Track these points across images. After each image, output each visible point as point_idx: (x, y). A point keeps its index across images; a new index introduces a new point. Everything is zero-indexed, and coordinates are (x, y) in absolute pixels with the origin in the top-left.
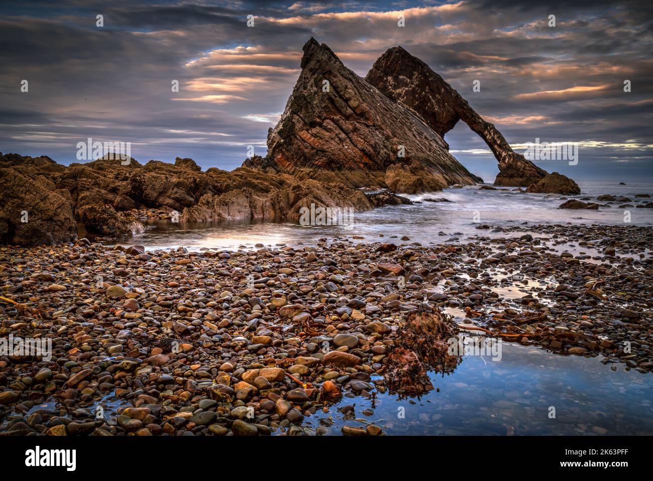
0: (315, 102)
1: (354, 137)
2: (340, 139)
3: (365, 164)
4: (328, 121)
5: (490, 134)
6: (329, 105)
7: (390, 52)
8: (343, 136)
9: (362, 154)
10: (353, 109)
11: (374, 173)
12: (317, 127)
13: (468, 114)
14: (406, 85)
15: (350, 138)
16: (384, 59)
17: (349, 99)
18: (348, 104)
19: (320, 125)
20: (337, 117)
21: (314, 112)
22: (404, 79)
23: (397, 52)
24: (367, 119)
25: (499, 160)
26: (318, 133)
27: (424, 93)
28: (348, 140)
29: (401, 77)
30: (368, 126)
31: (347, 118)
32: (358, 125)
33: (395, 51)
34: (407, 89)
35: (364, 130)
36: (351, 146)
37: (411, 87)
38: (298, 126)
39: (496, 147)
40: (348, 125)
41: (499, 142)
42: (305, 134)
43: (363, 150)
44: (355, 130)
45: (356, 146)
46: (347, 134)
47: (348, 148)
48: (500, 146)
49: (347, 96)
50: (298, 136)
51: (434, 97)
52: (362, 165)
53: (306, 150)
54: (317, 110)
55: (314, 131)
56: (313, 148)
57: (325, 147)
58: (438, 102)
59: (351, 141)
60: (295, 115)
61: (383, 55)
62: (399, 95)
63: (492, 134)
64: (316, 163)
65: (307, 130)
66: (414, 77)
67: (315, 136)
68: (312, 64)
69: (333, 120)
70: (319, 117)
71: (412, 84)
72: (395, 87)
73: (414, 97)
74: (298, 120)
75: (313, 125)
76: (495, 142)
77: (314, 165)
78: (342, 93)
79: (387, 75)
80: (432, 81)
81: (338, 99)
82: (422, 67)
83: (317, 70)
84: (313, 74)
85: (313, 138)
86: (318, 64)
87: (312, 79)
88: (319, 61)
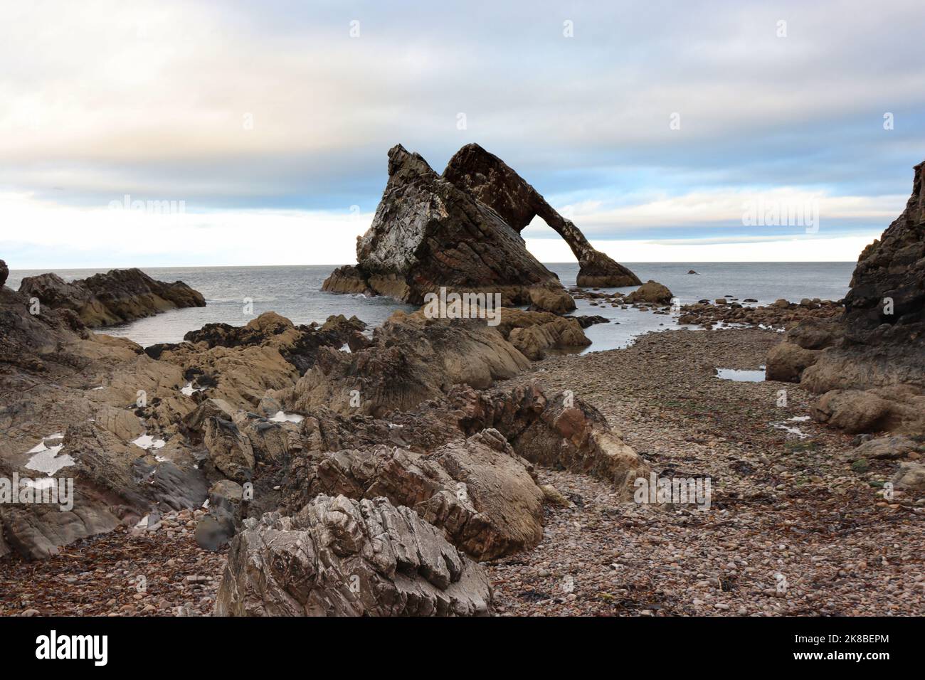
0: (449, 227)
1: (486, 257)
2: (474, 259)
3: (495, 280)
4: (463, 244)
5: (569, 230)
6: (464, 230)
7: (466, 150)
8: (477, 256)
9: (492, 272)
10: (483, 232)
11: (503, 288)
12: (453, 249)
13: (544, 210)
14: (483, 182)
15: (482, 258)
16: (459, 157)
17: (480, 224)
18: (478, 228)
19: (455, 247)
20: (470, 240)
21: (449, 236)
22: (481, 176)
23: (473, 150)
24: (493, 239)
25: (579, 257)
26: (454, 254)
27: (501, 190)
28: (480, 260)
29: (478, 174)
30: (494, 246)
31: (478, 240)
32: (488, 246)
33: (471, 148)
34: (484, 186)
35: (492, 249)
36: (483, 265)
37: (488, 184)
38: (434, 247)
39: (575, 243)
40: (479, 246)
41: (578, 239)
42: (440, 255)
43: (493, 268)
44: (486, 250)
45: (487, 265)
46: (479, 255)
47: (480, 266)
48: (580, 243)
49: (478, 221)
50: (434, 257)
51: (511, 194)
52: (493, 282)
53: (442, 270)
54: (452, 235)
55: (450, 252)
56: (449, 268)
57: (462, 267)
58: (515, 199)
59: (483, 260)
60: (430, 238)
61: (459, 152)
62: (477, 193)
63: (571, 230)
64: (455, 281)
65: (442, 251)
66: (490, 174)
67: (451, 257)
68: (404, 172)
69: (467, 243)
70: (453, 240)
71: (489, 181)
72: (473, 185)
73: (492, 195)
74: (433, 243)
75: (448, 247)
76: (574, 239)
77: (453, 283)
78: (474, 218)
79: (463, 173)
80: (508, 178)
81: (471, 224)
82: (498, 163)
83: (410, 179)
84: (406, 182)
85: (448, 259)
86: (412, 173)
87: (406, 187)
88: (413, 170)
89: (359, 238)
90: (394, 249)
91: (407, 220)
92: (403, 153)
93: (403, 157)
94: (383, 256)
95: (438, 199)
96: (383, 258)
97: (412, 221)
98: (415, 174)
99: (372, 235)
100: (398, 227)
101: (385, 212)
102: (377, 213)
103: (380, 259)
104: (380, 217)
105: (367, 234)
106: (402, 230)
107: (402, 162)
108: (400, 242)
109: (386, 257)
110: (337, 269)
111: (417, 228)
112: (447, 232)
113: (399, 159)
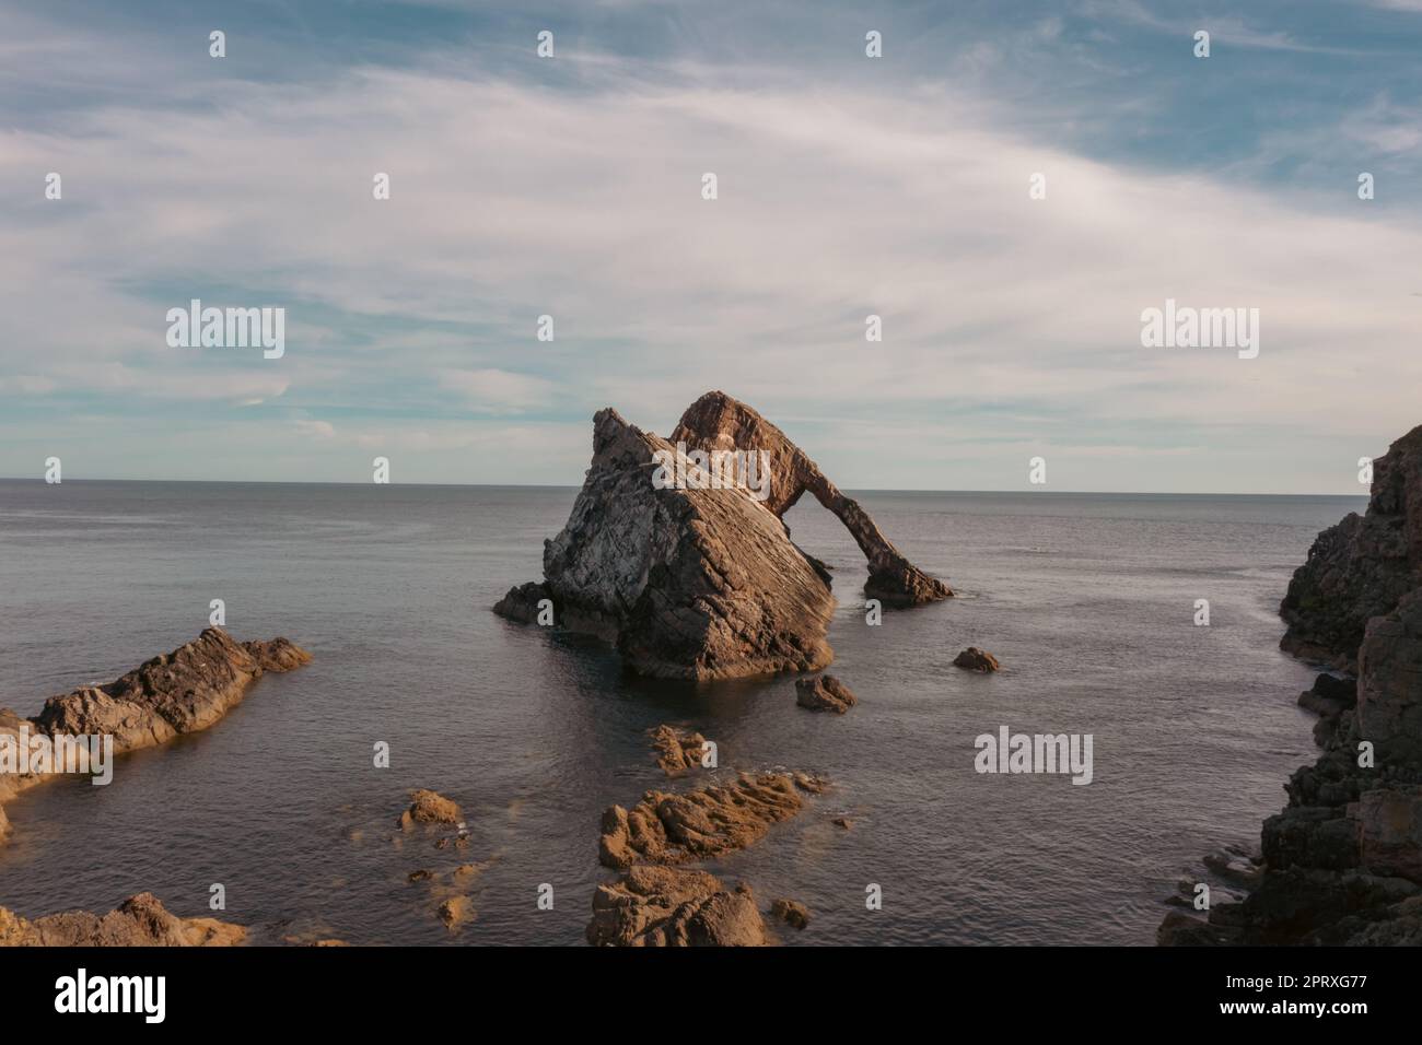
0: (683, 575)
1: (733, 619)
2: (717, 626)
3: (747, 652)
4: (701, 601)
5: (853, 518)
7: (704, 401)
8: (721, 620)
9: (742, 640)
10: (731, 584)
12: (687, 608)
13: (818, 486)
14: (730, 449)
15: (728, 621)
17: (727, 573)
18: (724, 577)
19: (690, 605)
20: (712, 597)
21: (682, 589)
22: (728, 441)
23: (715, 400)
24: (745, 593)
25: (869, 558)
28: (726, 625)
29: (723, 438)
32: (737, 604)
33: (712, 398)
35: (742, 607)
36: (730, 631)
38: (659, 604)
39: (862, 536)
40: (725, 606)
41: (867, 531)
42: (669, 616)
43: (743, 636)
44: (735, 610)
45: (735, 631)
46: (724, 617)
48: (869, 536)
50: (659, 619)
52: (742, 654)
53: (671, 638)
54: (686, 588)
55: (683, 611)
56: (680, 635)
59: (729, 625)
60: (653, 590)
61: (696, 404)
63: (857, 517)
65: (671, 610)
66: (741, 436)
67: (684, 619)
69: (706, 600)
70: (688, 595)
71: (738, 446)
74: (659, 597)
75: (680, 604)
76: (861, 529)
79: (702, 435)
80: (767, 441)
81: (714, 574)
82: (753, 420)
83: (625, 464)
84: (618, 467)
85: (680, 622)
86: (627, 456)
87: (619, 477)
88: (630, 453)
89: (547, 543)
90: (599, 570)
91: (620, 530)
92: (615, 424)
93: (615, 429)
94: (582, 579)
95: (666, 514)
96: (583, 583)
97: (627, 533)
98: (632, 458)
99: (567, 541)
100: (606, 537)
101: (587, 508)
102: (575, 509)
103: (579, 583)
104: (580, 515)
105: (559, 539)
106: (612, 543)
107: (614, 437)
108: (608, 560)
109: (588, 582)
110: (515, 588)
111: (634, 545)
112: (678, 583)
113: (610, 432)
